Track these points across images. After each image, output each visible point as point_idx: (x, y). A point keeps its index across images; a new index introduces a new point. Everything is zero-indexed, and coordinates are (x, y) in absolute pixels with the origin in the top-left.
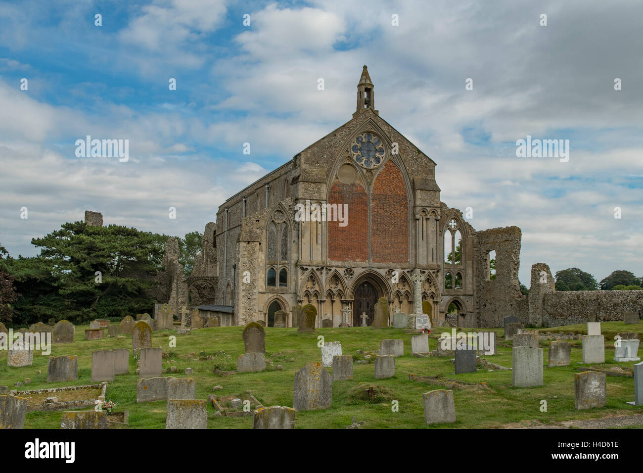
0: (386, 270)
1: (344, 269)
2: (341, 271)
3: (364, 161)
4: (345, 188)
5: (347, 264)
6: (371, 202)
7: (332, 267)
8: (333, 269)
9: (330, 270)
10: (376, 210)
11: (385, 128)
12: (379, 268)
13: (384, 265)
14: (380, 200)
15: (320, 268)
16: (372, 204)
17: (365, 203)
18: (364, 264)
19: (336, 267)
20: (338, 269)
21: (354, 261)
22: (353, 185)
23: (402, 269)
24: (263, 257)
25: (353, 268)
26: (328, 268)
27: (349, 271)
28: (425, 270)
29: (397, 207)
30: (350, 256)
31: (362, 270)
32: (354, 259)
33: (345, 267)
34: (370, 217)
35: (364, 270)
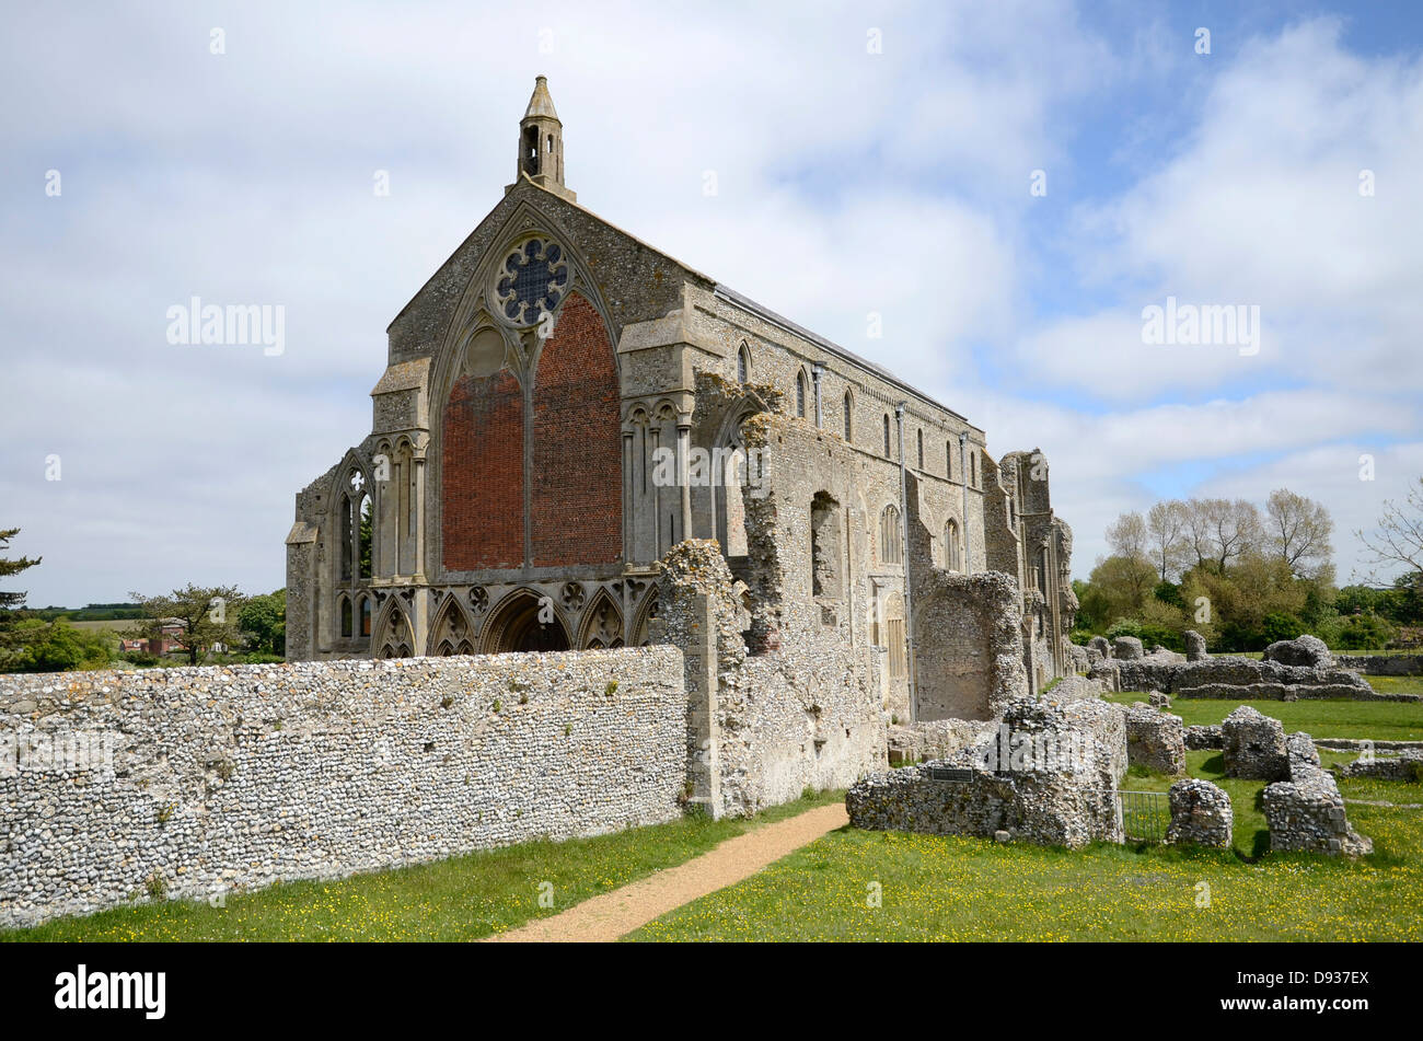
0: (561, 584)
1: (468, 590)
2: (462, 595)
3: (522, 311)
4: (477, 390)
5: (475, 578)
6: (530, 409)
7: (445, 586)
8: (446, 592)
9: (441, 593)
10: (542, 430)
11: (556, 214)
12: (544, 582)
13: (559, 571)
14: (552, 400)
15: (407, 590)
16: (532, 416)
17: (517, 417)
18: (515, 573)
19: (452, 586)
20: (455, 591)
21: (495, 568)
22: (493, 378)
23: (599, 580)
24: (326, 576)
25: (488, 585)
26: (437, 590)
27: (479, 595)
28: (643, 581)
29: (593, 412)
30: (485, 557)
31: (505, 590)
32: (494, 563)
33: (469, 585)
34: (529, 450)
35: (512, 587)
